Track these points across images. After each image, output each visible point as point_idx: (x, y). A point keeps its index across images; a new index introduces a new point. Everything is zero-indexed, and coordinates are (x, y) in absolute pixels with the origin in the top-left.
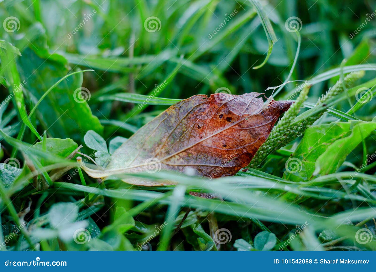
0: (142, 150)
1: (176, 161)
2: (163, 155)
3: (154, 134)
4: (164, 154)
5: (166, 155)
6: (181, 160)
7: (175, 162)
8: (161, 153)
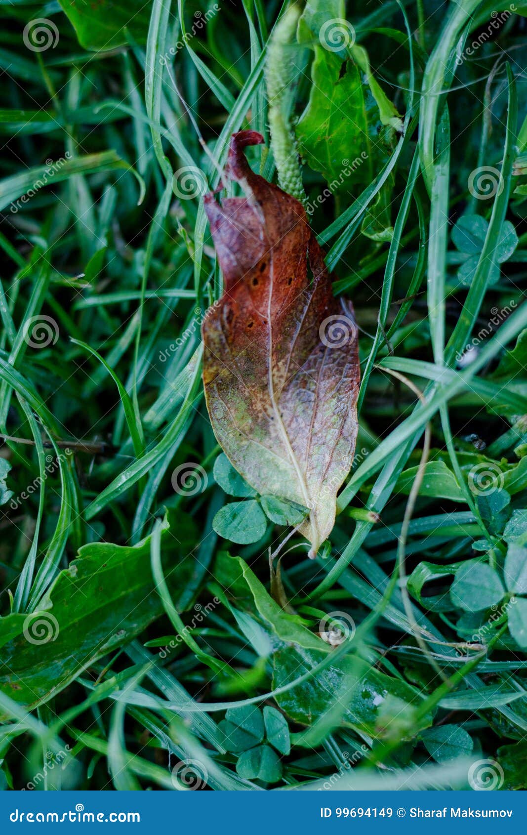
0: (251, 436)
1: (280, 374)
2: (266, 397)
3: (233, 410)
4: (264, 395)
5: (266, 392)
6: (280, 364)
7: (281, 377)
8: (262, 400)
